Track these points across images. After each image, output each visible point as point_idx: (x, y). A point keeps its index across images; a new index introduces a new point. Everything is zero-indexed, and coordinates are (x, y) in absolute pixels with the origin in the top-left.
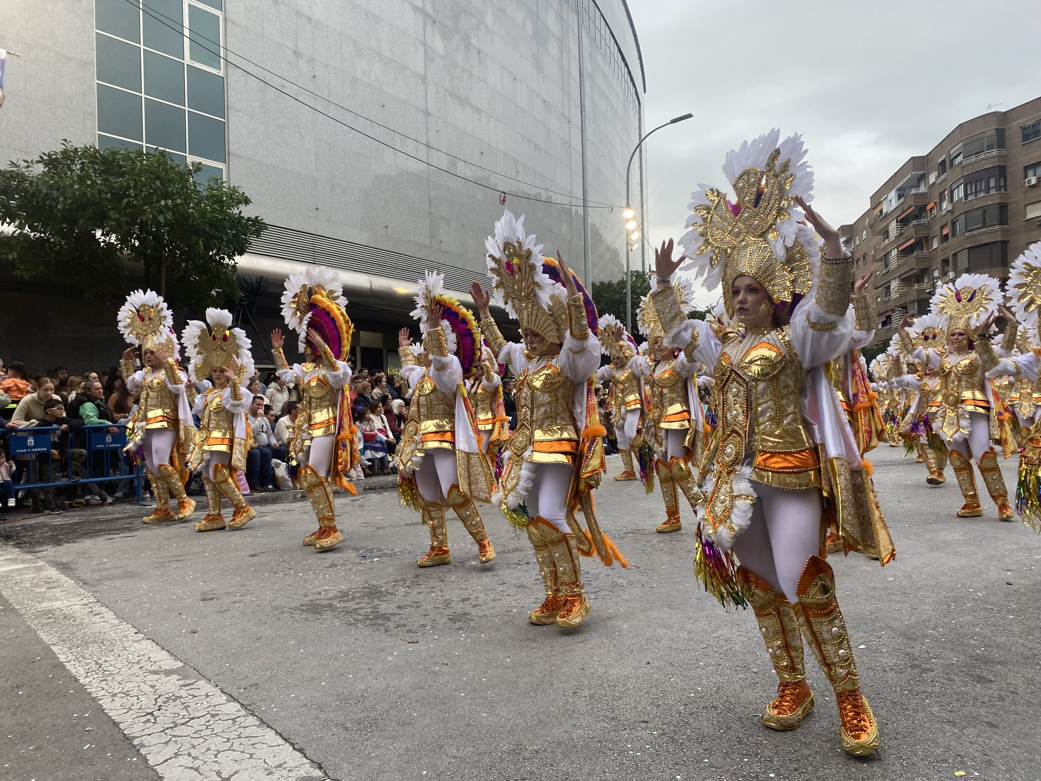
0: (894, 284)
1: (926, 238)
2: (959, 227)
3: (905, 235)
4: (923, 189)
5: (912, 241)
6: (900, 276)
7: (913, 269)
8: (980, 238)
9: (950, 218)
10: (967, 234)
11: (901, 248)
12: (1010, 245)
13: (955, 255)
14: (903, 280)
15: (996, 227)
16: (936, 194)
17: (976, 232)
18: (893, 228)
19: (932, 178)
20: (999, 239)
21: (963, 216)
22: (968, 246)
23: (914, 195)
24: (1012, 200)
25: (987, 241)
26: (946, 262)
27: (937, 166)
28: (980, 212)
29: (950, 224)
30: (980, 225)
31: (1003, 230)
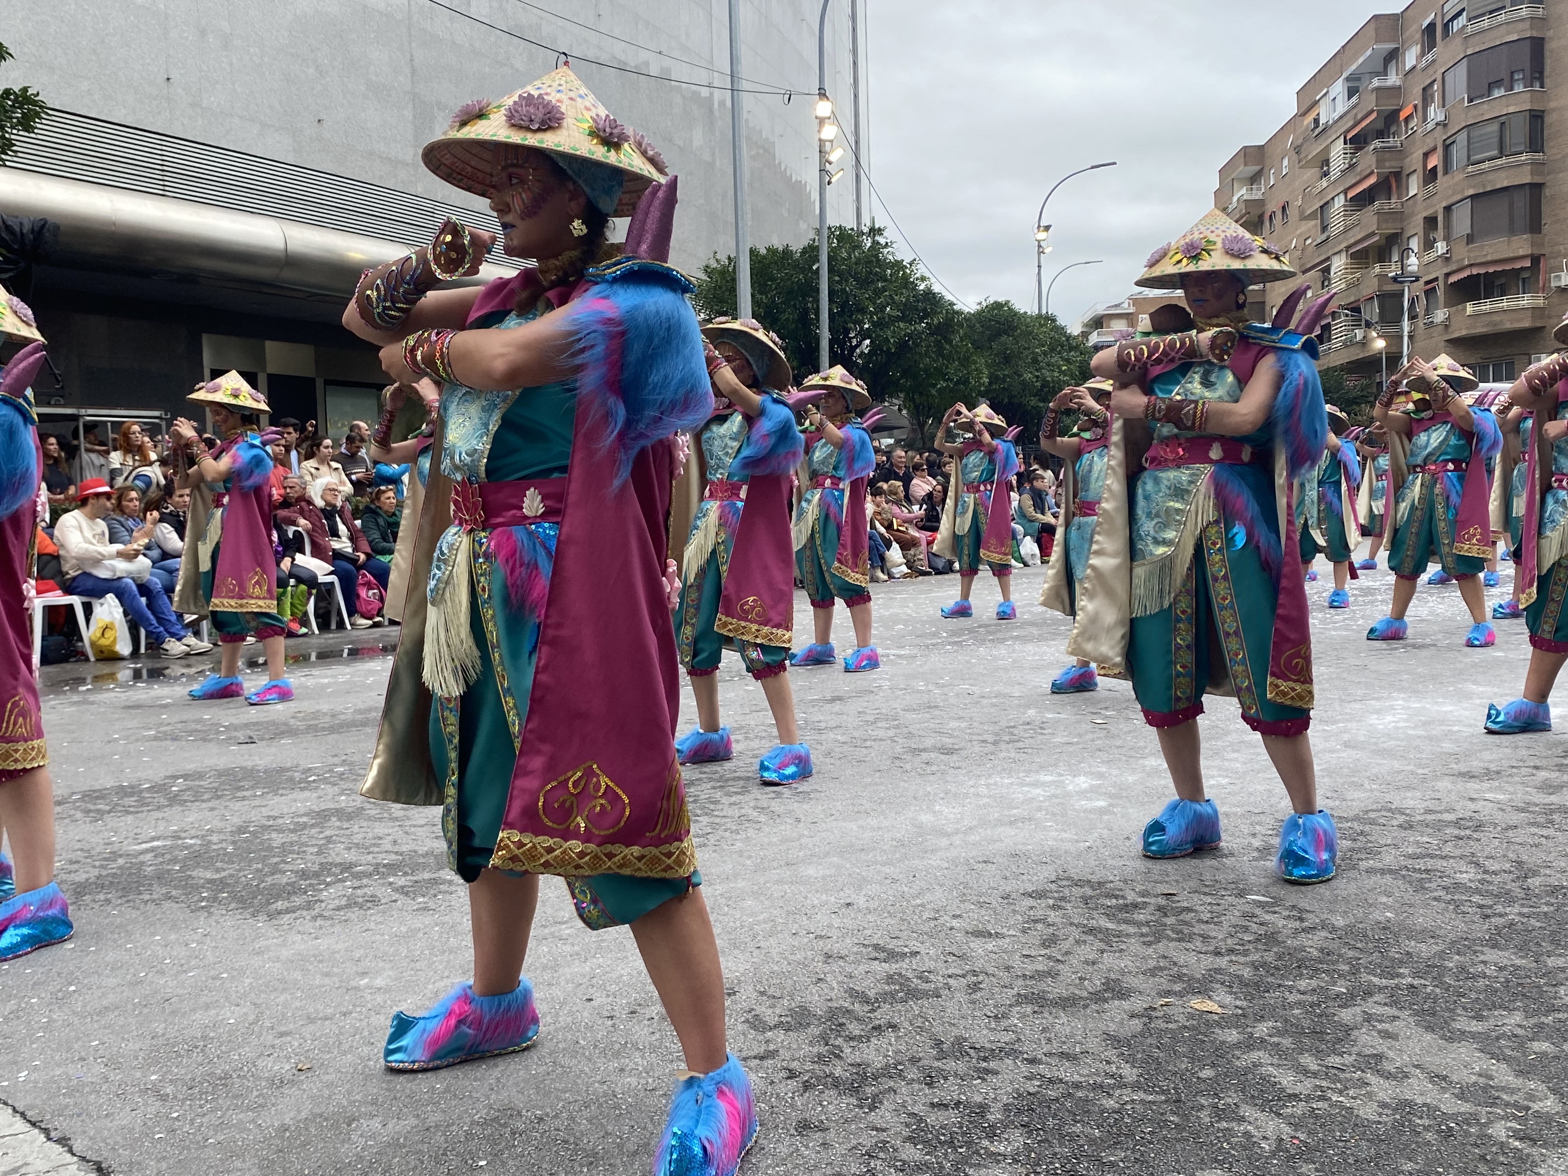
0: (1339, 264)
1: (1397, 175)
2: (1458, 153)
3: (1359, 169)
4: (1393, 79)
5: (1372, 180)
6: (1348, 248)
7: (1373, 234)
8: (1491, 176)
9: (1440, 136)
10: (1470, 169)
11: (1351, 194)
12: (1547, 192)
13: (1448, 209)
14: (1353, 256)
15: (1524, 157)
16: (1417, 90)
17: (1487, 164)
18: (1338, 152)
19: (1411, 58)
20: (1527, 179)
21: (1463, 135)
22: (1471, 192)
23: (1378, 89)
24: (1552, 105)
25: (1506, 184)
26: (1431, 222)
27: (1418, 36)
28: (1495, 127)
29: (1440, 150)
30: (1495, 153)
31: (1534, 163)
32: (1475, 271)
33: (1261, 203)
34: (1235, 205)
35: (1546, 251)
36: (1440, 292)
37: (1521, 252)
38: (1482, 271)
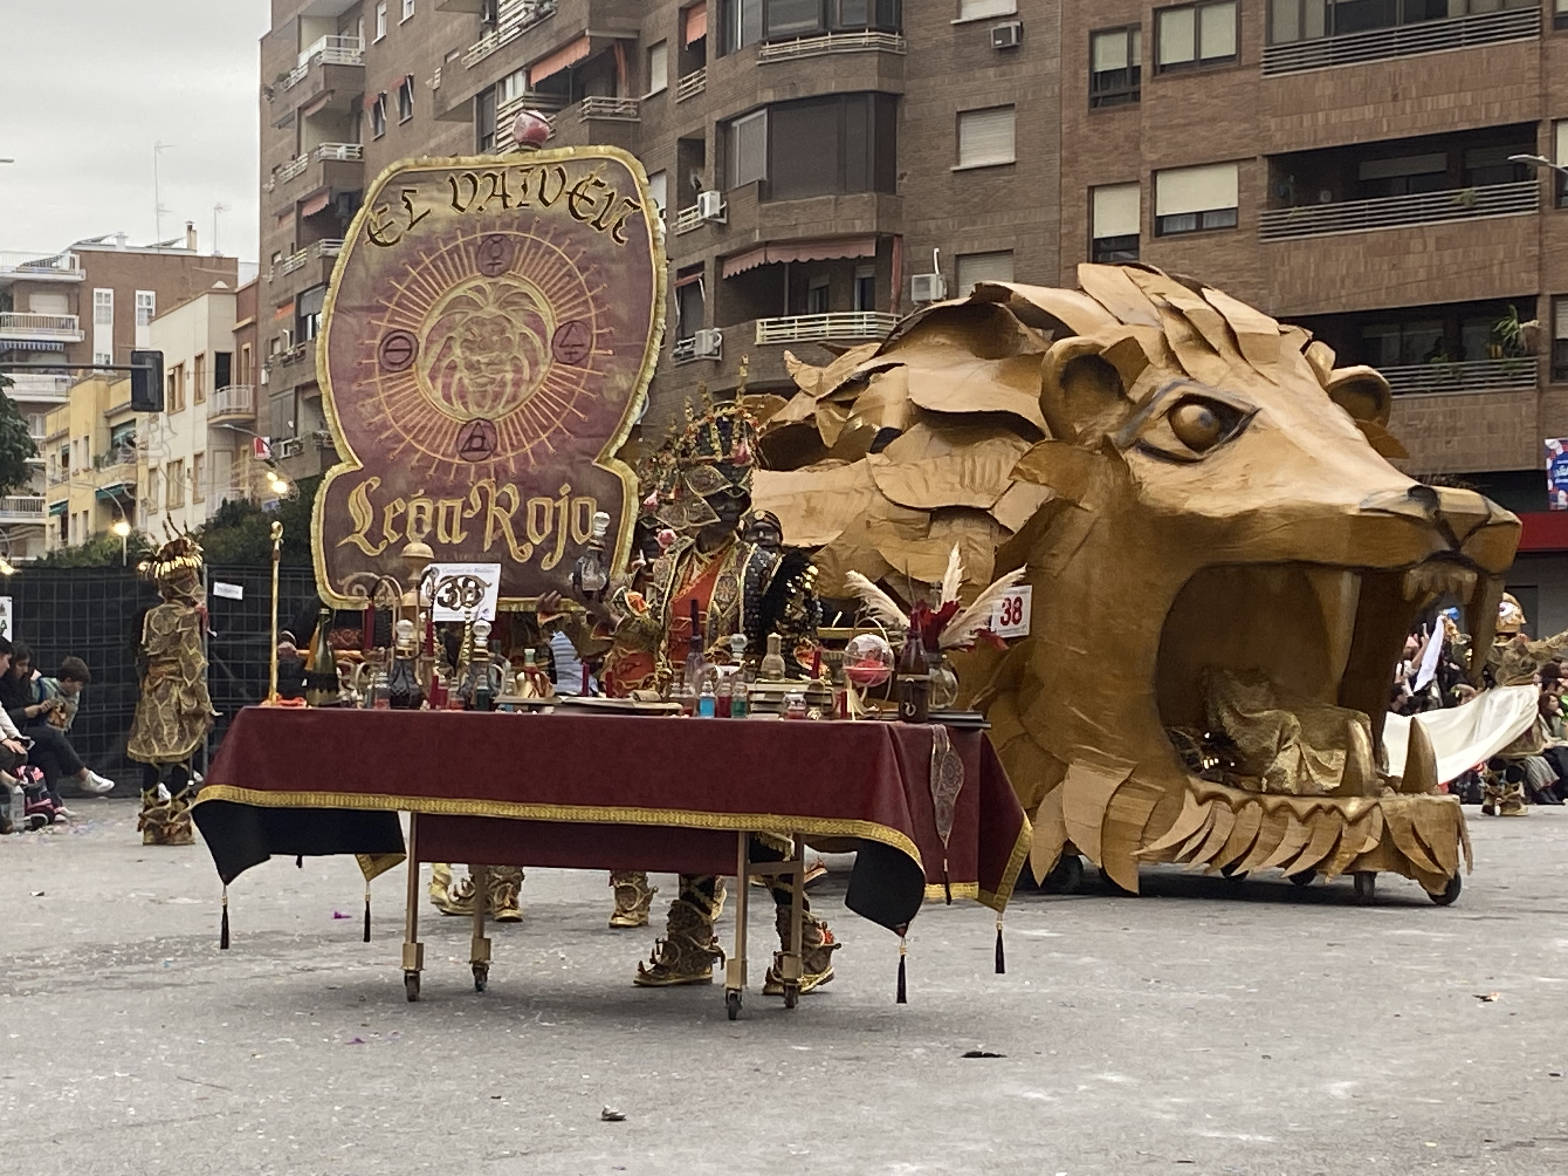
1: (630, 46)
2: (745, 15)
3: (556, 24)
5: (581, 51)
8: (808, 70)
10: (768, 49)
11: (538, 76)
12: (907, 113)
13: (725, 126)
15: (866, 38)
17: (797, 45)
20: (871, 84)
22: (769, 96)
25: (833, 88)
26: (692, 149)
29: (712, 5)
30: (813, 23)
31: (885, 54)
32: (773, 257)
33: (357, 73)
34: (303, 71)
35: (904, 229)
36: (707, 293)
37: (859, 227)
38: (787, 259)
